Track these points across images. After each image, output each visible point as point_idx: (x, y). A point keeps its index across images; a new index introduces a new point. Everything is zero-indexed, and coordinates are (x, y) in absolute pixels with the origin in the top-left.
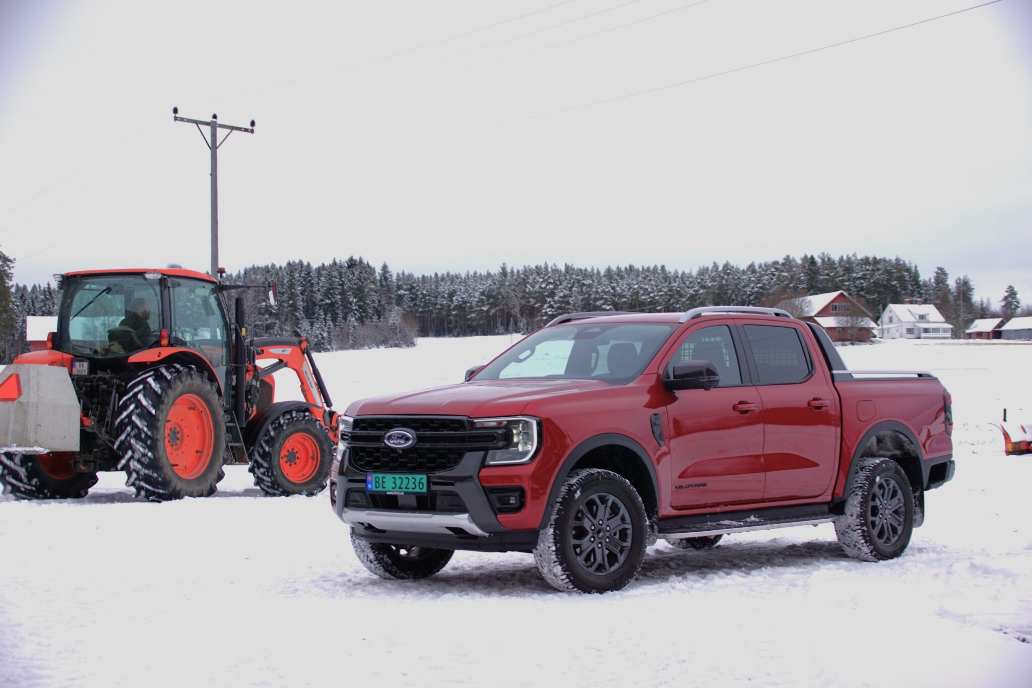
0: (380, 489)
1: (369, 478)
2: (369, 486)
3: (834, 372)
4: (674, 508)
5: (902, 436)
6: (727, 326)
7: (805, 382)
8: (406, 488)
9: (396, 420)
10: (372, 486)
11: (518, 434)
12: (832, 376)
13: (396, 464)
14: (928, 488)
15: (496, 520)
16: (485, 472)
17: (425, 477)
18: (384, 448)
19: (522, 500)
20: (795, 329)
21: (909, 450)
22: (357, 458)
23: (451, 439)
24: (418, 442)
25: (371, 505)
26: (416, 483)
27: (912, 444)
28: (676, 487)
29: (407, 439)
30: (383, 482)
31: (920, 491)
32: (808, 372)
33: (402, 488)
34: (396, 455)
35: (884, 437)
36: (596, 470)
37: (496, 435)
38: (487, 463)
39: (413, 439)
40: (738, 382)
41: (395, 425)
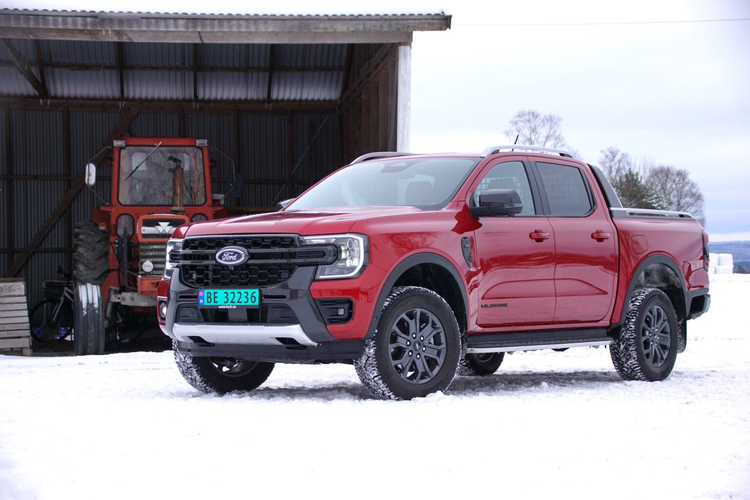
0: (212, 303)
1: (201, 294)
2: (201, 301)
3: (612, 209)
4: (480, 325)
5: (669, 269)
6: (522, 162)
7: (588, 216)
8: (238, 302)
9: (226, 240)
10: (203, 301)
11: (346, 251)
12: (611, 212)
13: (228, 281)
14: (689, 318)
15: (326, 330)
16: (315, 286)
17: (257, 291)
18: (215, 266)
19: (350, 311)
20: (579, 169)
21: (674, 282)
22: (187, 276)
23: (282, 256)
24: (250, 259)
25: (202, 319)
26: (249, 297)
27: (677, 276)
28: (482, 306)
29: (239, 256)
30: (215, 297)
31: (683, 319)
32: (590, 208)
33: (234, 302)
34: (229, 272)
35: (651, 270)
36: (413, 287)
37: (325, 251)
38: (317, 278)
39: (245, 256)
40: (533, 213)
41: (225, 244)
